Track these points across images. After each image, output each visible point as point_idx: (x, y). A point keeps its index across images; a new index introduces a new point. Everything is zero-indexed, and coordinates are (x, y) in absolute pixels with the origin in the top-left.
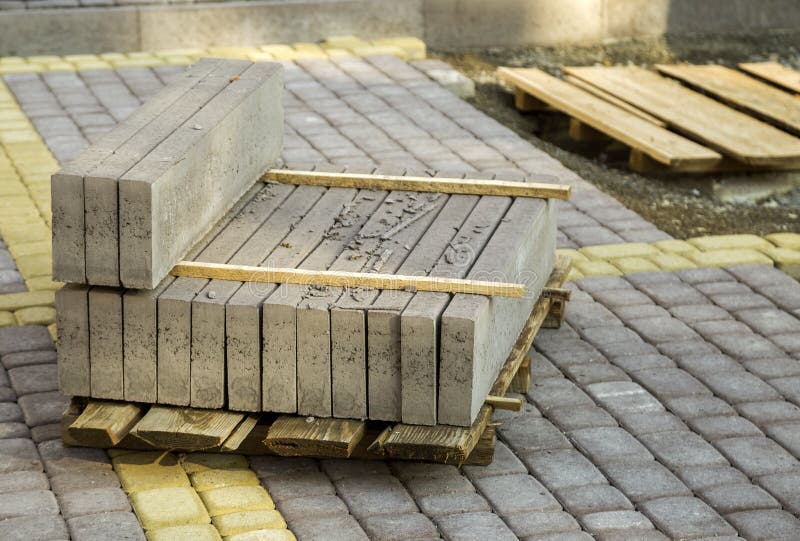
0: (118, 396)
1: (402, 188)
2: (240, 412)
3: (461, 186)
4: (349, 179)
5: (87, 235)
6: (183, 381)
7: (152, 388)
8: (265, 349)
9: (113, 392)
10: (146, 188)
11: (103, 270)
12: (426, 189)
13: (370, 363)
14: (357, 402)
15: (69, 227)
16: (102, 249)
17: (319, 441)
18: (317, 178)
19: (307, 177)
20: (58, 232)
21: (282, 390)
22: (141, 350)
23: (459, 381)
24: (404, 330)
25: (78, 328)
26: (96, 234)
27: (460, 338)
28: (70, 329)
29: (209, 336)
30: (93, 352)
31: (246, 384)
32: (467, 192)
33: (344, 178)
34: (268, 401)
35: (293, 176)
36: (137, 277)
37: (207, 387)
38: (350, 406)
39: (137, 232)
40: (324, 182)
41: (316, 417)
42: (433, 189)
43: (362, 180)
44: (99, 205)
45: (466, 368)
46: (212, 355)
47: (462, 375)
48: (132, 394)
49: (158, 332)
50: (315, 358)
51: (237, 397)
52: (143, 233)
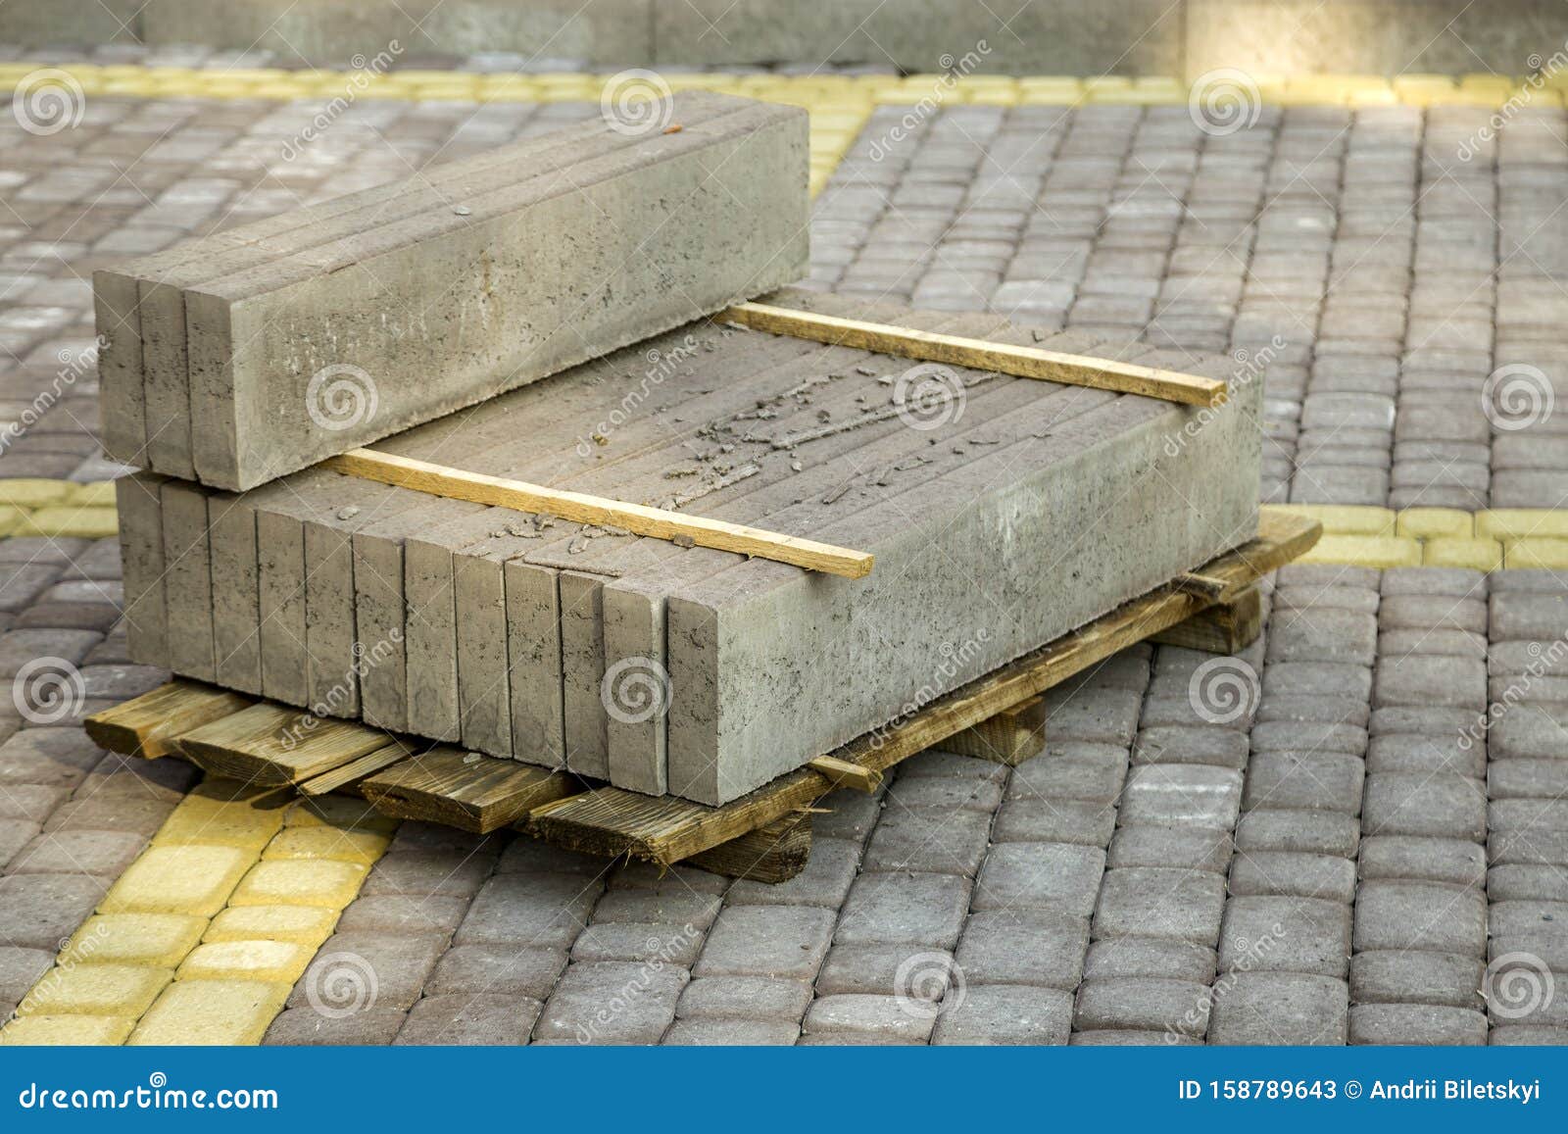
0: (206, 676)
1: (940, 357)
2: (378, 730)
3: (1037, 363)
4: (860, 332)
5: (147, 384)
6: (296, 662)
7: (255, 666)
8: (410, 620)
9: (200, 667)
10: (222, 306)
11: (170, 449)
12: (979, 364)
13: (566, 668)
14: (548, 735)
15: (121, 366)
16: (167, 411)
17: (439, 798)
18: (811, 325)
19: (794, 322)
20: (106, 374)
21: (435, 698)
22: (235, 598)
23: (698, 719)
24: (609, 616)
25: (149, 546)
26: (158, 381)
27: (696, 639)
28: (138, 547)
29: (330, 588)
30: (170, 592)
31: (385, 679)
32: (1045, 376)
33: (853, 331)
34: (416, 716)
35: (774, 318)
36: (217, 467)
37: (330, 677)
38: (537, 742)
39: (213, 386)
40: (820, 335)
41: (486, 755)
42: (990, 365)
43: (879, 336)
44: (161, 332)
45: (708, 696)
46: (336, 622)
47: (702, 710)
48: (228, 674)
49: (259, 570)
50: (483, 647)
51: (373, 701)
52: (222, 390)
